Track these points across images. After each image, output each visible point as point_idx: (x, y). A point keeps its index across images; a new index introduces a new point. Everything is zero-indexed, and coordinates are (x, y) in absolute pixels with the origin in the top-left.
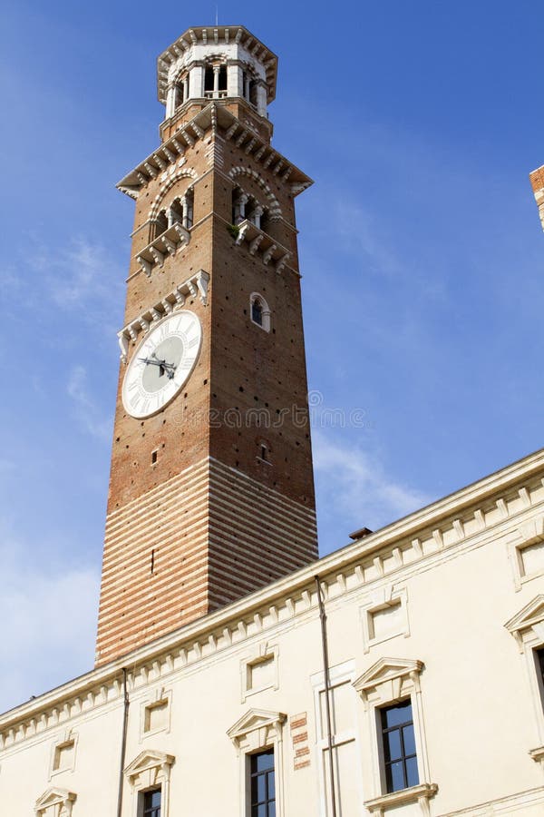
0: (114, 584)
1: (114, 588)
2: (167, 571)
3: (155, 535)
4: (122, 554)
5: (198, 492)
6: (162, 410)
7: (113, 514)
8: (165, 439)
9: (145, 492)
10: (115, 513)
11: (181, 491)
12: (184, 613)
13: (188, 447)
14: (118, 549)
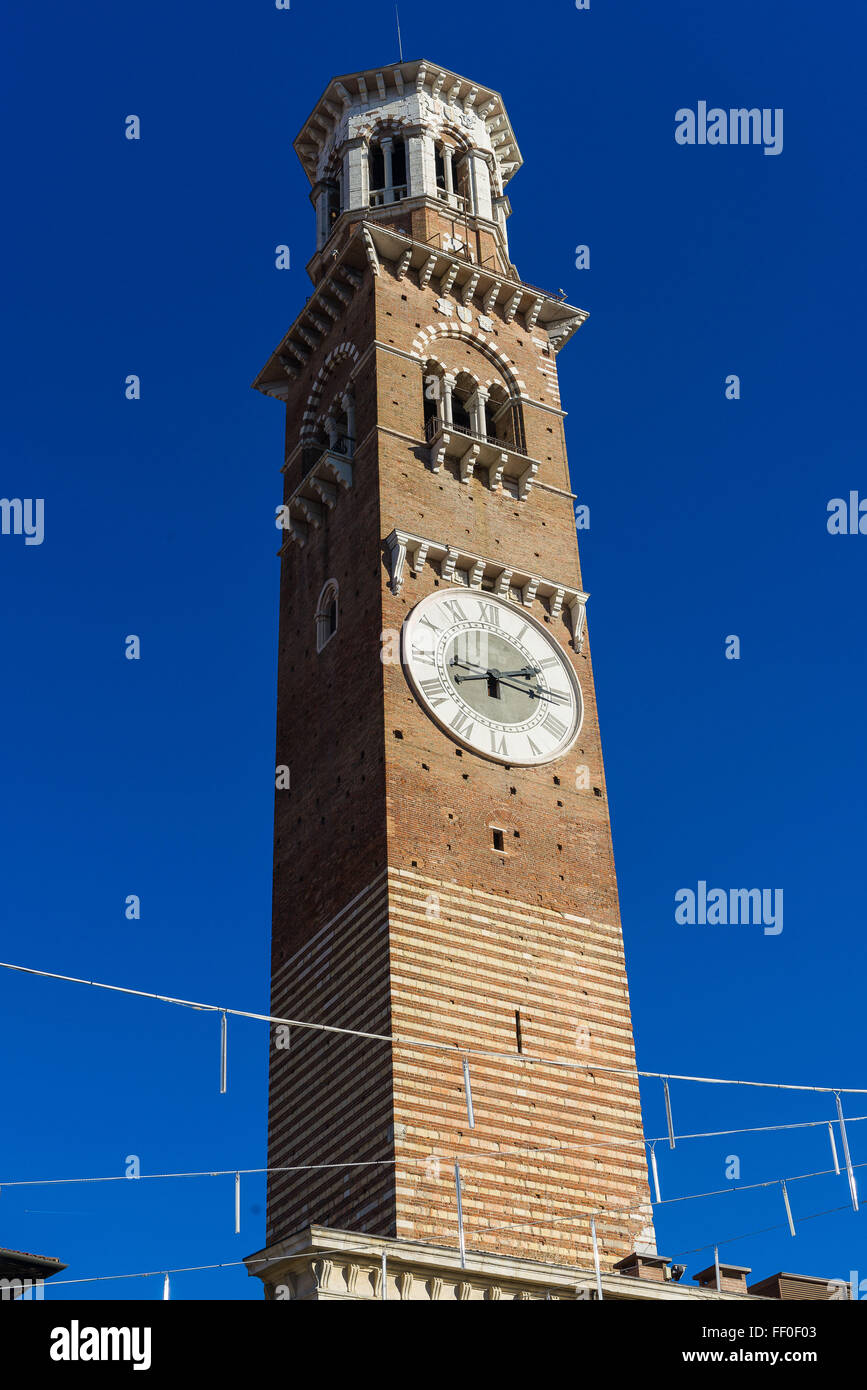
0: (426, 1015)
1: (428, 1023)
2: (554, 1071)
3: (518, 987)
4: (438, 968)
5: (605, 976)
6: (508, 766)
7: (403, 873)
8: (520, 826)
9: (482, 887)
10: (412, 875)
11: (569, 948)
12: (600, 1167)
13: (575, 881)
14: (428, 953)
